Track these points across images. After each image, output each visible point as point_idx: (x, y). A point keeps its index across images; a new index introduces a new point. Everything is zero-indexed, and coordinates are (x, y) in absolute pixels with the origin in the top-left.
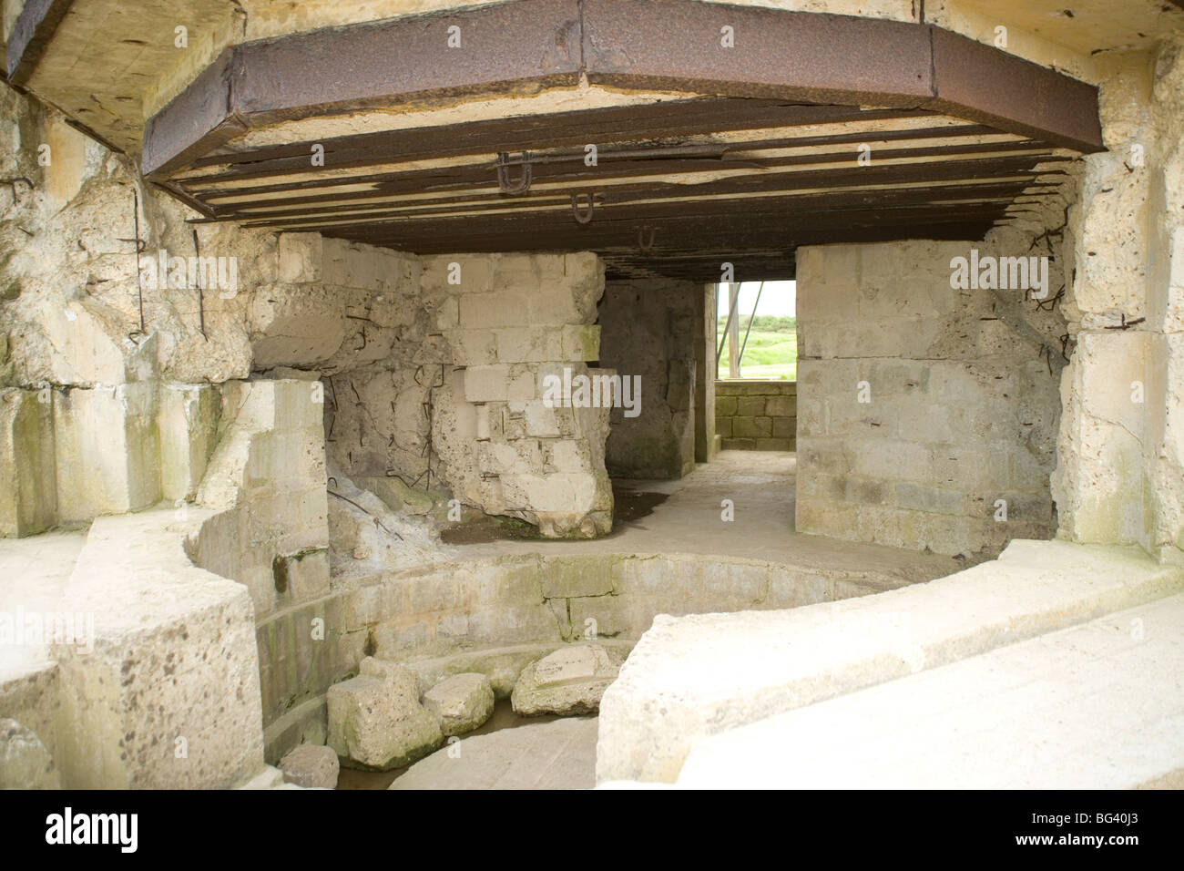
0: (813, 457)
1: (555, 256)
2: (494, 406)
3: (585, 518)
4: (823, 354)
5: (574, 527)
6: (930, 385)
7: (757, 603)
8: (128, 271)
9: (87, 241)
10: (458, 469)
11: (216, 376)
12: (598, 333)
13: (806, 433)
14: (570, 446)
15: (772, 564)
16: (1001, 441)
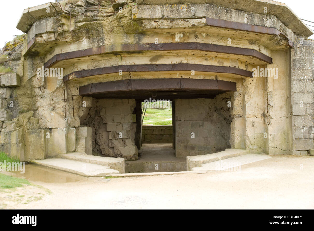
0: (180, 141)
1: (126, 99)
2: (113, 132)
3: (133, 156)
4: (182, 120)
5: (131, 158)
6: (204, 126)
7: (172, 170)
8: (62, 105)
9: (54, 99)
10: (103, 146)
11: (76, 126)
12: (136, 116)
13: (178, 136)
14: (130, 140)
15: (176, 162)
16: (218, 136)
